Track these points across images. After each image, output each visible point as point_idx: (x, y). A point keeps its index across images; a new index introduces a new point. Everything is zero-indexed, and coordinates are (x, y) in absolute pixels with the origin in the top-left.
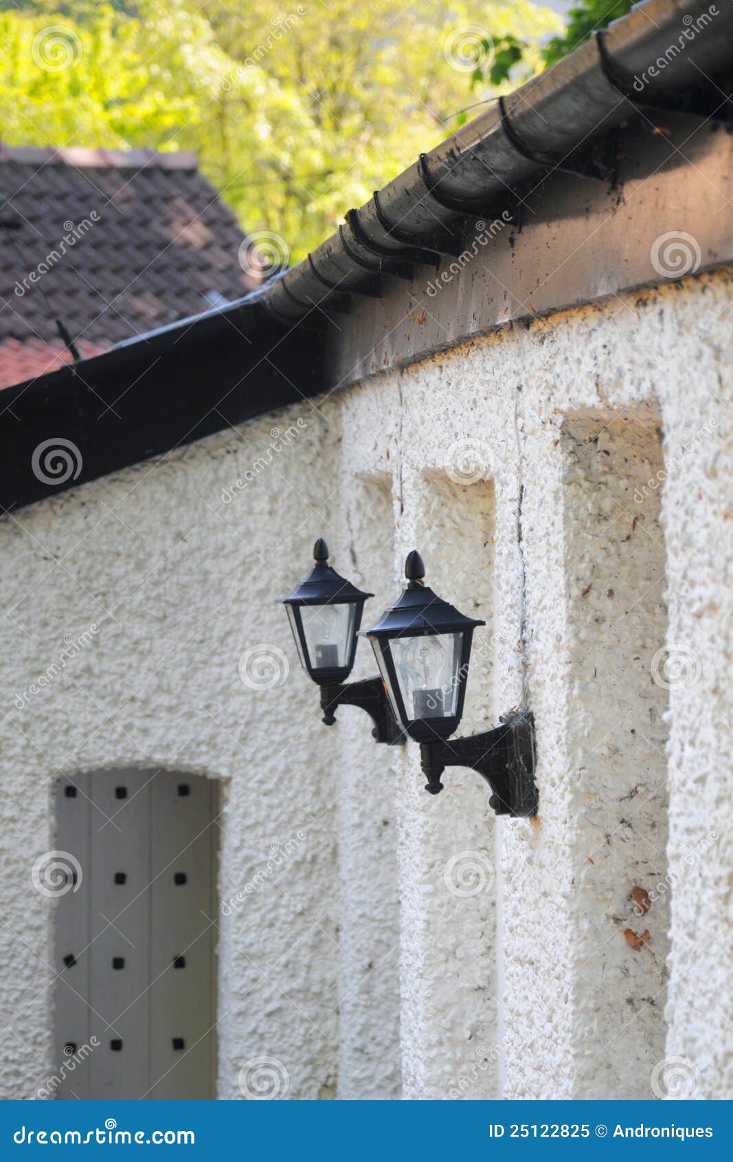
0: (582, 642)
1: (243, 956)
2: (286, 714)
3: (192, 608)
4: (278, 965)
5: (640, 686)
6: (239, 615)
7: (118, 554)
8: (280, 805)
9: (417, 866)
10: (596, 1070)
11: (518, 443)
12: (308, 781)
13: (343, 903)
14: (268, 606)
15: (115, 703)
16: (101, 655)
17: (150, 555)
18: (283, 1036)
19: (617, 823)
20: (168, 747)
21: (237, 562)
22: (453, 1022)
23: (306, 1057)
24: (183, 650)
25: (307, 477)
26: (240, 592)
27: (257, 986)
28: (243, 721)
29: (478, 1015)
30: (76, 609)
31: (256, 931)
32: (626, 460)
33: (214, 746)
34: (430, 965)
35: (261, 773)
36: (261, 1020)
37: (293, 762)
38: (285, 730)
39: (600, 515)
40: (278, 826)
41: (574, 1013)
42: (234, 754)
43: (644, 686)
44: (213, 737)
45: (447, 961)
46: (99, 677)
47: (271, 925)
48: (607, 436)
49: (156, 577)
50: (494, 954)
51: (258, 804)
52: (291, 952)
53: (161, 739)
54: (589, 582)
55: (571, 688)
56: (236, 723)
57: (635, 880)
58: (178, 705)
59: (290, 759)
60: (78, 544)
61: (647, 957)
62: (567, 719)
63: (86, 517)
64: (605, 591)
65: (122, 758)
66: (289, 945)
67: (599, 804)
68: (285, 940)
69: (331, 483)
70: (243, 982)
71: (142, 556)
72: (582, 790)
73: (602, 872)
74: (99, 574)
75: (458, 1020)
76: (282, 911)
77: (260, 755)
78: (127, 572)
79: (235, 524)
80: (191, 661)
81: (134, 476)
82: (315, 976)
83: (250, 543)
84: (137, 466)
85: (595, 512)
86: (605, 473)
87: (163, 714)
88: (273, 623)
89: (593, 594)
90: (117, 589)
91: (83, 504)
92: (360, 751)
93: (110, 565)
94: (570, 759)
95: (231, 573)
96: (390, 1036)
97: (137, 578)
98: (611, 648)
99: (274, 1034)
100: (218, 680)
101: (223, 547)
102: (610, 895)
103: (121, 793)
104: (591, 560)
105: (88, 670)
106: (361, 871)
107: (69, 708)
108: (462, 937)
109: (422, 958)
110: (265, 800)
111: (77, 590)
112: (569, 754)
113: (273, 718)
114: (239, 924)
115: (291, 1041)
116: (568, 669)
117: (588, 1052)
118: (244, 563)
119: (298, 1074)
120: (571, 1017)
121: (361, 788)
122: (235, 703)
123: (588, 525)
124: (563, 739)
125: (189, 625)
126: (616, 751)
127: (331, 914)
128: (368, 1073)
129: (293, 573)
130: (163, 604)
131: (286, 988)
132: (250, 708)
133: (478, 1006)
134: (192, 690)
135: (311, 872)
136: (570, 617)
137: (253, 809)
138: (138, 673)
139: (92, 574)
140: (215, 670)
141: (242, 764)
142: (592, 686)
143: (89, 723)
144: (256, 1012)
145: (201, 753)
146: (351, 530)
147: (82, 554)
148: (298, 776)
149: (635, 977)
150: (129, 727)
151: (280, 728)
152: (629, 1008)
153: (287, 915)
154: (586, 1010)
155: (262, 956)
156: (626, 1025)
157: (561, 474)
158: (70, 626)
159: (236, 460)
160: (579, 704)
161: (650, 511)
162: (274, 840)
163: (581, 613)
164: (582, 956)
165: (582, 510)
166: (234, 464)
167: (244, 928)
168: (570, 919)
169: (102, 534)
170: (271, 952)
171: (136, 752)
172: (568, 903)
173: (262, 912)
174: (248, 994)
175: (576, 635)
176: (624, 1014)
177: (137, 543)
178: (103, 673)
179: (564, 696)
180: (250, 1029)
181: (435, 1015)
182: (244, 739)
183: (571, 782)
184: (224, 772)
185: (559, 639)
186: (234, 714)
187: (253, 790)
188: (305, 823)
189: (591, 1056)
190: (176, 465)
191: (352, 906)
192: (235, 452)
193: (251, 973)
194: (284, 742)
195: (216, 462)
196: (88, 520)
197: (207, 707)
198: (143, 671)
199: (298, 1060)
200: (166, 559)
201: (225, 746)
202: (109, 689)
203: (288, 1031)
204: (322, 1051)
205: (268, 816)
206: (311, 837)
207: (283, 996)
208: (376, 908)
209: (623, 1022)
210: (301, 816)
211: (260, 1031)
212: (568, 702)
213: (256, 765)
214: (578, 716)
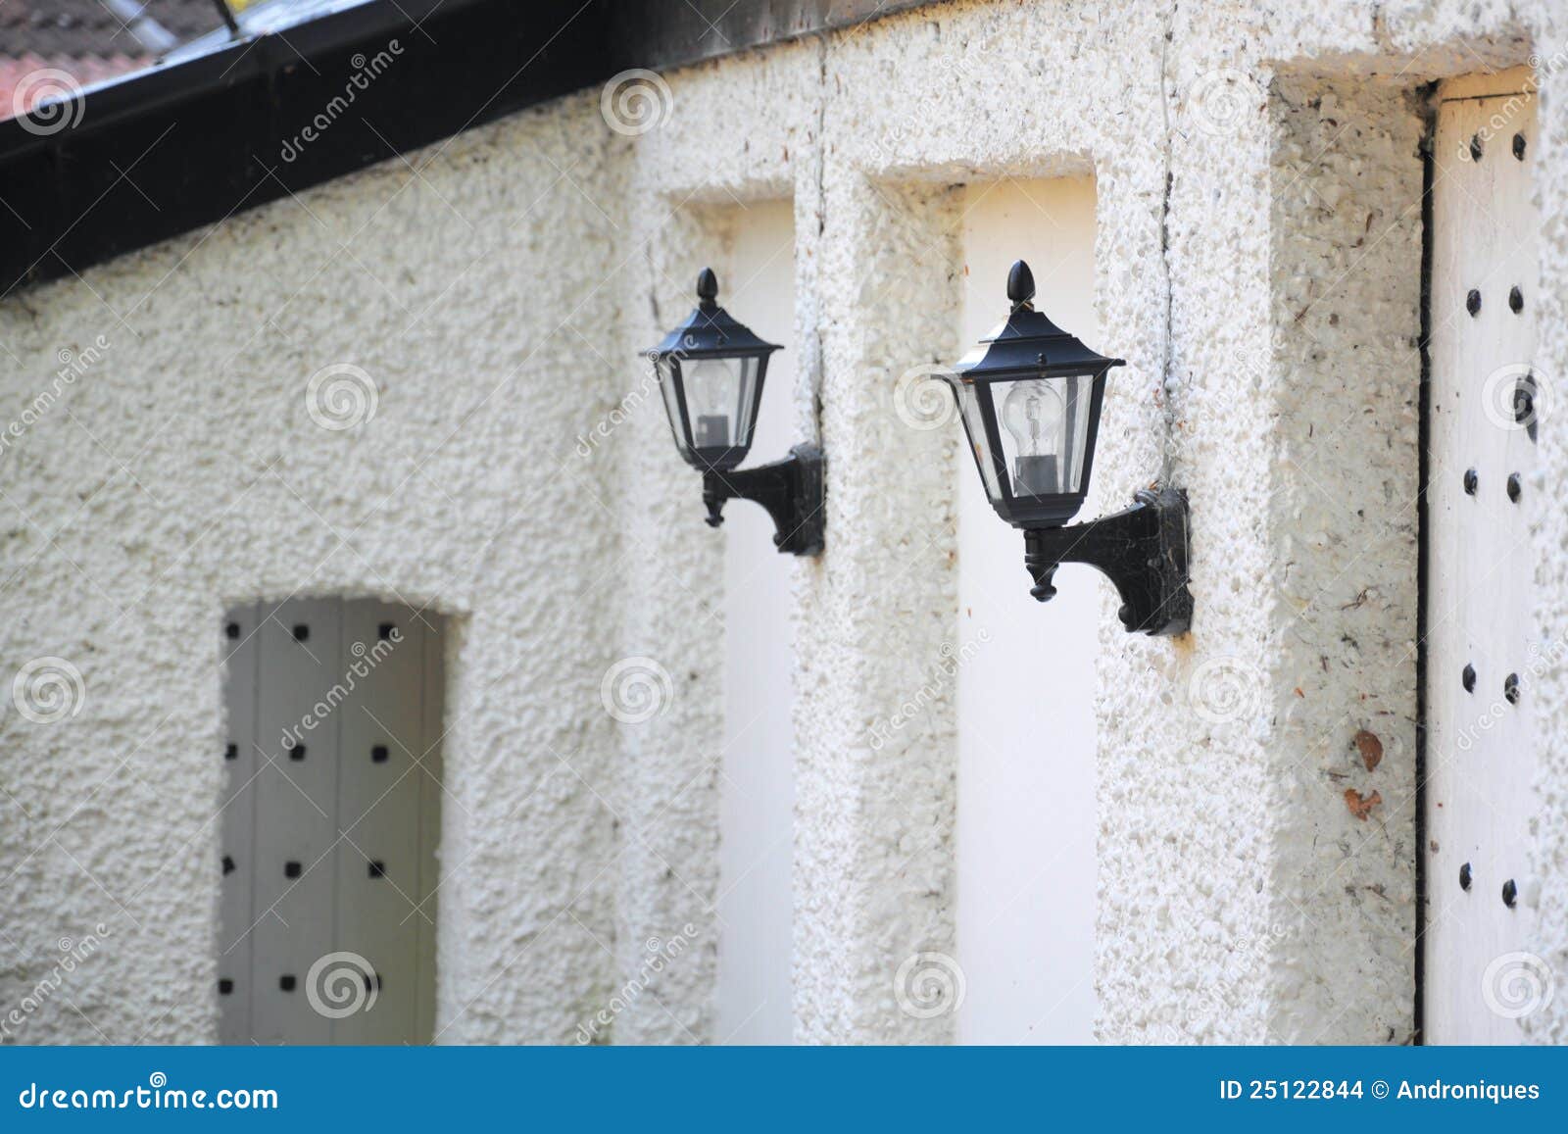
0: (1294, 387)
1: (485, 859)
2: (548, 525)
3: (422, 376)
4: (532, 872)
5: (1372, 450)
6: (488, 387)
7: (322, 299)
8: (539, 650)
9: (847, 723)
10: (1302, 986)
11: (1165, 113)
12: (578, 617)
13: (630, 788)
14: (528, 374)
15: (314, 504)
16: (295, 439)
17: (365, 301)
18: (537, 971)
19: (1337, 640)
20: (385, 569)
21: (484, 314)
22: (894, 939)
23: (568, 1001)
24: (409, 434)
25: (583, 198)
26: (489, 354)
27: (504, 901)
28: (489, 534)
29: (929, 931)
30: (264, 374)
31: (503, 825)
32: (1359, 134)
33: (449, 568)
34: (864, 861)
35: (512, 606)
36: (507, 949)
37: (559, 592)
38: (547, 547)
39: (1321, 209)
40: (536, 680)
41: (1272, 906)
42: (478, 579)
43: (1378, 449)
44: (449, 554)
45: (887, 855)
46: (293, 469)
47: (524, 817)
48: (1333, 98)
49: (373, 331)
50: (953, 846)
51: (508, 649)
52: (550, 855)
53: (379, 554)
54: (1304, 303)
55: (1276, 451)
56: (480, 537)
57: (1360, 721)
58: (400, 510)
59: (553, 588)
60: (267, 284)
61: (1376, 830)
62: (1269, 494)
63: (277, 247)
64: (1326, 316)
65: (321, 583)
66: (547, 845)
67: (1314, 614)
68: (541, 839)
69: (616, 206)
70: (484, 895)
71: (353, 302)
72: (1291, 594)
73: (1316, 709)
74: (295, 326)
75: (902, 937)
76: (540, 798)
77: (512, 582)
78: (333, 325)
79: (484, 261)
80: (420, 449)
81: (346, 191)
82: (584, 888)
83: (503, 288)
84: (350, 177)
85: (1316, 205)
86: (1329, 151)
87: (381, 523)
88: (532, 399)
89: (1310, 319)
90: (319, 347)
91: (274, 229)
92: (660, 576)
93: (310, 314)
94: (1273, 549)
95: (477, 328)
96: (695, 972)
97: (346, 333)
98: (1332, 395)
99: (525, 968)
100: (457, 476)
101: (468, 291)
102: (1324, 741)
103: (301, 633)
104: (1308, 273)
105: (277, 460)
106: (659, 743)
107: (250, 512)
108: (909, 823)
109: (853, 851)
110: (518, 644)
111: (263, 348)
112: (1271, 543)
113: (530, 530)
114: (479, 815)
115: (549, 977)
116: (1273, 423)
117: (1291, 961)
118: (494, 315)
119: (556, 1025)
120: (1267, 910)
121: (661, 625)
122: (479, 510)
123: (1306, 223)
124: (1264, 522)
125: (417, 400)
126: (1337, 539)
127: (607, 803)
128: (664, 1022)
129: (563, 329)
130: (382, 371)
131: (542, 905)
132: (499, 515)
133: (930, 919)
134: (421, 490)
135: (580, 745)
136: (1277, 351)
137: (502, 656)
138: (346, 464)
139: (286, 325)
140: (452, 462)
141: (488, 594)
142: (1306, 448)
143: (278, 533)
144: (502, 937)
145: (431, 578)
146: (652, 272)
147: (272, 298)
148: (564, 612)
149: (1357, 856)
150: (332, 540)
151: (540, 545)
152: (1347, 900)
153: (545, 803)
154: (1288, 903)
155: (512, 859)
156: (1344, 922)
157: (1269, 152)
158: (253, 398)
159: (486, 172)
160: (1288, 475)
161: (1390, 205)
162: (531, 698)
163: (1294, 346)
164: (1286, 826)
165: (1297, 201)
166: (483, 178)
167: (486, 821)
168: (1269, 774)
169: (299, 271)
170: (522, 855)
171: (341, 574)
172: (1266, 751)
173: (512, 798)
174: (490, 912)
175: (1286, 376)
176: (1342, 908)
177: (349, 284)
178: (298, 464)
179: (1266, 462)
180: (491, 961)
181: (870, 930)
182: (491, 559)
183: (1275, 582)
184: (463, 604)
185: (1257, 381)
186: (478, 524)
187: (502, 630)
188: (572, 676)
189: (1296, 967)
190: (403, 177)
191: (645, 790)
192: (485, 160)
193: (494, 884)
194: (546, 565)
195: (458, 174)
196: (281, 250)
197: (441, 514)
198: (353, 462)
199: (558, 1003)
200: (388, 306)
201: (465, 568)
202: (305, 487)
203: (544, 964)
204: (591, 992)
205: (521, 666)
206: (580, 697)
207: (538, 916)
208: (678, 793)
209: (1340, 919)
210: (567, 667)
211: (507, 964)
212: (1271, 470)
213: (507, 595)
214: (1287, 490)
